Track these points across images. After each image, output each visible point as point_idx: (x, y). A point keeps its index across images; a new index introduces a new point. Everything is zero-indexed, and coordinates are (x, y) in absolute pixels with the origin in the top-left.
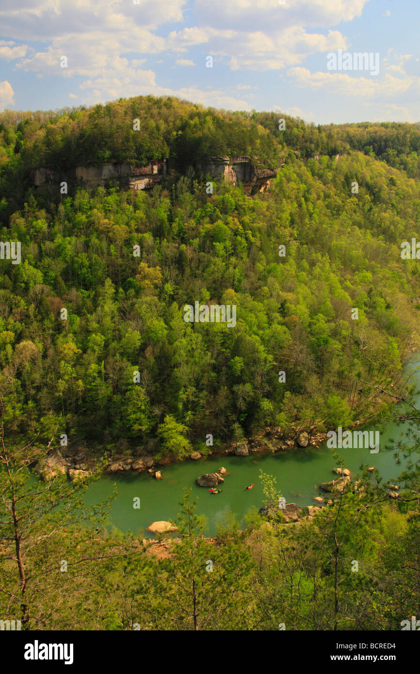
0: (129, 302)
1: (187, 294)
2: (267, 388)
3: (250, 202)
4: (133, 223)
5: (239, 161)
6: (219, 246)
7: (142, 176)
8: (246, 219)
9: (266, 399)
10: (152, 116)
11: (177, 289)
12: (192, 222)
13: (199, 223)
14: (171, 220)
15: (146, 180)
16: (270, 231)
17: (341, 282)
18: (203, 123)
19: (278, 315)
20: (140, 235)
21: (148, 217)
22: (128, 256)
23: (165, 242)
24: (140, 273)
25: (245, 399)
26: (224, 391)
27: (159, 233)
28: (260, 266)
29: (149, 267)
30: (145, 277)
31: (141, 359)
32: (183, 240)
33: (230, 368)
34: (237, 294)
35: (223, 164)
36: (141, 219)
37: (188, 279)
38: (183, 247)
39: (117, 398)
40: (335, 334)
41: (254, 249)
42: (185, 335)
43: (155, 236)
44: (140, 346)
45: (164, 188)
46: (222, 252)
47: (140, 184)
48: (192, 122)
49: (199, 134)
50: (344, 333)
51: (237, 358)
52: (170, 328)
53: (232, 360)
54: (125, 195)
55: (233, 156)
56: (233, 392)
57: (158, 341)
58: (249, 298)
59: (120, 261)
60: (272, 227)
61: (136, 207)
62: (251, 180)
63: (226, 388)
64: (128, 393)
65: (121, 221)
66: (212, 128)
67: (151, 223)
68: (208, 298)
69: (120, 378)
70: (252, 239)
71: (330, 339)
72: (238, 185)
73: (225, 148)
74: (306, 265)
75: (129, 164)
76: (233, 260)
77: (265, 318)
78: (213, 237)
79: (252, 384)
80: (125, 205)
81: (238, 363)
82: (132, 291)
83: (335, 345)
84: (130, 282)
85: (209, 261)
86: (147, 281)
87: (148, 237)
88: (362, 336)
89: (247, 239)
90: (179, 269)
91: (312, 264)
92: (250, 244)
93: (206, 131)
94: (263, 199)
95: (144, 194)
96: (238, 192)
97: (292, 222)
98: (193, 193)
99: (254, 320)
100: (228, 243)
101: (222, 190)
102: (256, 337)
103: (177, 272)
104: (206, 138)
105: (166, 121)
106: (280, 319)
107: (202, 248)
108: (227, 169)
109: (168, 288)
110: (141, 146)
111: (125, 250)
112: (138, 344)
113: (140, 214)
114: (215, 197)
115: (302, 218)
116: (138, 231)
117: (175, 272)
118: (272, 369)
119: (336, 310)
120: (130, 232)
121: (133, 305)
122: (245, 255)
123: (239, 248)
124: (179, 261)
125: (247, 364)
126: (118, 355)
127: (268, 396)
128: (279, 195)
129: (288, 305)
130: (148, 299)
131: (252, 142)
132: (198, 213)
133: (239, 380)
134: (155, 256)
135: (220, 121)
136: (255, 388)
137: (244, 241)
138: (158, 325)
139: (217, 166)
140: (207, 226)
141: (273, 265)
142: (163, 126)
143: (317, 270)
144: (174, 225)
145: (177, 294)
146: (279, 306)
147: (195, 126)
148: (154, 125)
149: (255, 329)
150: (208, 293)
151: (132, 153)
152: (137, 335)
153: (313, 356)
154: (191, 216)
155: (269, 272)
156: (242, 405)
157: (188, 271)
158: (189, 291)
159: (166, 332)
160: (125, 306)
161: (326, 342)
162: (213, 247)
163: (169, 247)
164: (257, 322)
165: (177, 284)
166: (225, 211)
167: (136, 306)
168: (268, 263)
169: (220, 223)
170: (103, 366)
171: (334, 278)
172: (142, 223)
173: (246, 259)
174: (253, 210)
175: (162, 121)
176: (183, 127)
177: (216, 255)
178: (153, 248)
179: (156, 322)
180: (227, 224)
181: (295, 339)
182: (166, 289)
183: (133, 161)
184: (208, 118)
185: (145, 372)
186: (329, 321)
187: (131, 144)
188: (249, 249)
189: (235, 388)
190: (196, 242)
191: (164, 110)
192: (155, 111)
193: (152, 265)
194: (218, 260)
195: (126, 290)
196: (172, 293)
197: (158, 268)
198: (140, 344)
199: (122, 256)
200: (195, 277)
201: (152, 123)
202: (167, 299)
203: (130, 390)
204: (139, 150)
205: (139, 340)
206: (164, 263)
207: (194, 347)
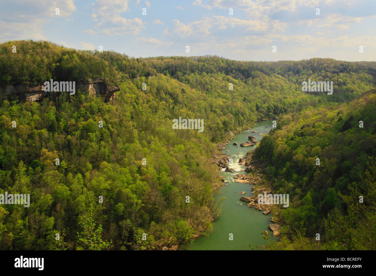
0: (38, 176)
1: (76, 167)
2: (140, 221)
3: (106, 106)
4: (33, 123)
5: (97, 81)
6: (92, 135)
7: (34, 93)
8: (107, 116)
9: (139, 228)
10: (37, 54)
11: (69, 164)
12: (73, 121)
13: (77, 121)
14: (58, 120)
15: (37, 95)
16: (121, 123)
17: (168, 152)
18: (72, 58)
19: (138, 175)
20: (39, 131)
21: (43, 119)
22: (32, 145)
23: (56, 135)
24: (43, 156)
25: (127, 230)
26: (113, 226)
27: (51, 128)
28: (120, 146)
29: (49, 151)
30: (46, 159)
31: (53, 213)
32: (68, 133)
33: (115, 211)
34: (109, 164)
35: (88, 83)
36: (38, 120)
37: (75, 157)
38: (69, 137)
39: (41, 241)
40: (174, 183)
41: (114, 136)
42: (82, 193)
43: (49, 130)
44: (52, 204)
45: (50, 100)
46: (95, 139)
47: (34, 98)
48: (65, 57)
49: (70, 65)
50: (180, 182)
51: (119, 204)
52: (71, 190)
53: (117, 206)
54: (24, 106)
55: (94, 79)
56: (119, 227)
57: (64, 199)
58: (118, 166)
59: (26, 149)
60: (121, 121)
61: (33, 113)
62: (105, 93)
63: (114, 224)
64: (48, 236)
65: (23, 123)
66: (78, 61)
67: (45, 123)
68: (91, 168)
69: (40, 228)
70: (112, 129)
71: (172, 186)
72: (97, 97)
73: (88, 73)
74: (145, 143)
75: (25, 85)
76: (103, 143)
77: (130, 178)
78: (87, 130)
79: (131, 220)
80: (25, 112)
81: (121, 206)
82: (39, 169)
83: (176, 189)
84: (36, 162)
85: (88, 145)
86: (48, 161)
87: (44, 131)
88: (188, 182)
89: (109, 129)
90: (69, 151)
91: (149, 142)
92: (111, 133)
93: (74, 63)
94: (112, 104)
95: (37, 104)
96: (99, 100)
97: (132, 118)
98: (70, 102)
99: (125, 179)
100: (98, 133)
101: (88, 99)
102: (128, 189)
103: (68, 154)
104: (75, 68)
105: (47, 57)
106: (140, 177)
107: (82, 137)
108: (91, 87)
109: (63, 164)
110: (33, 73)
111: (30, 141)
112: (51, 202)
113: (37, 117)
114: (85, 104)
115: (137, 114)
116: (36, 128)
117: (67, 154)
118: (141, 208)
119: (171, 169)
120: (32, 130)
121: (41, 177)
122: (110, 140)
123: (105, 135)
124: (68, 146)
125: (126, 208)
126: (37, 211)
127: (141, 226)
128: (121, 101)
129: (142, 168)
130: (52, 172)
131: (104, 70)
132: (75, 115)
133: (122, 218)
134: (52, 144)
135: (82, 57)
136: (132, 222)
137: (107, 131)
138: (62, 189)
139: (84, 84)
140: (82, 123)
141: (127, 145)
142: (46, 60)
143: (153, 146)
144: (61, 123)
145: (70, 167)
146: (138, 169)
147: (67, 60)
148: (39, 59)
149: (126, 184)
150: (91, 165)
151: (27, 77)
152: (49, 197)
153: (164, 198)
154: (71, 117)
155: (126, 149)
156: (125, 233)
157: (75, 152)
158: (77, 165)
159: (69, 192)
160: (35, 178)
161: (170, 189)
162: (89, 136)
163: (60, 138)
164: (126, 180)
165: (69, 161)
166: (92, 113)
167: (44, 177)
168: (124, 144)
169: (91, 120)
170: (27, 221)
171: (164, 150)
172: (39, 124)
173: (111, 142)
174: (109, 111)
175: (44, 57)
176: (60, 61)
177: (91, 141)
178: (48, 139)
179: (60, 187)
180: (95, 121)
181: (151, 189)
182: (63, 165)
183: (27, 83)
184: (74, 55)
185: (59, 220)
186: (169, 176)
187: (25, 71)
188: (111, 136)
189: (120, 223)
190: (78, 133)
191: (45, 50)
192: (39, 50)
193: (51, 150)
194: (93, 144)
195: (34, 168)
196: (66, 167)
197: (55, 151)
198: (52, 202)
199: (27, 145)
200: (80, 156)
201: (38, 58)
202: (64, 171)
203: (49, 234)
204: (32, 75)
205: (51, 200)
206: (58, 147)
207: (90, 200)
